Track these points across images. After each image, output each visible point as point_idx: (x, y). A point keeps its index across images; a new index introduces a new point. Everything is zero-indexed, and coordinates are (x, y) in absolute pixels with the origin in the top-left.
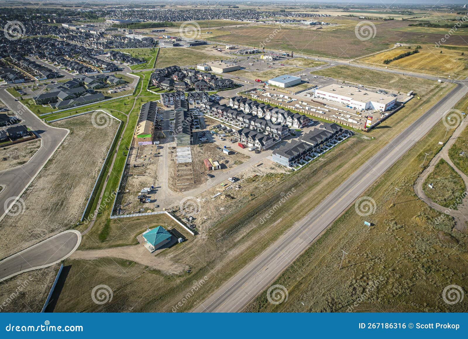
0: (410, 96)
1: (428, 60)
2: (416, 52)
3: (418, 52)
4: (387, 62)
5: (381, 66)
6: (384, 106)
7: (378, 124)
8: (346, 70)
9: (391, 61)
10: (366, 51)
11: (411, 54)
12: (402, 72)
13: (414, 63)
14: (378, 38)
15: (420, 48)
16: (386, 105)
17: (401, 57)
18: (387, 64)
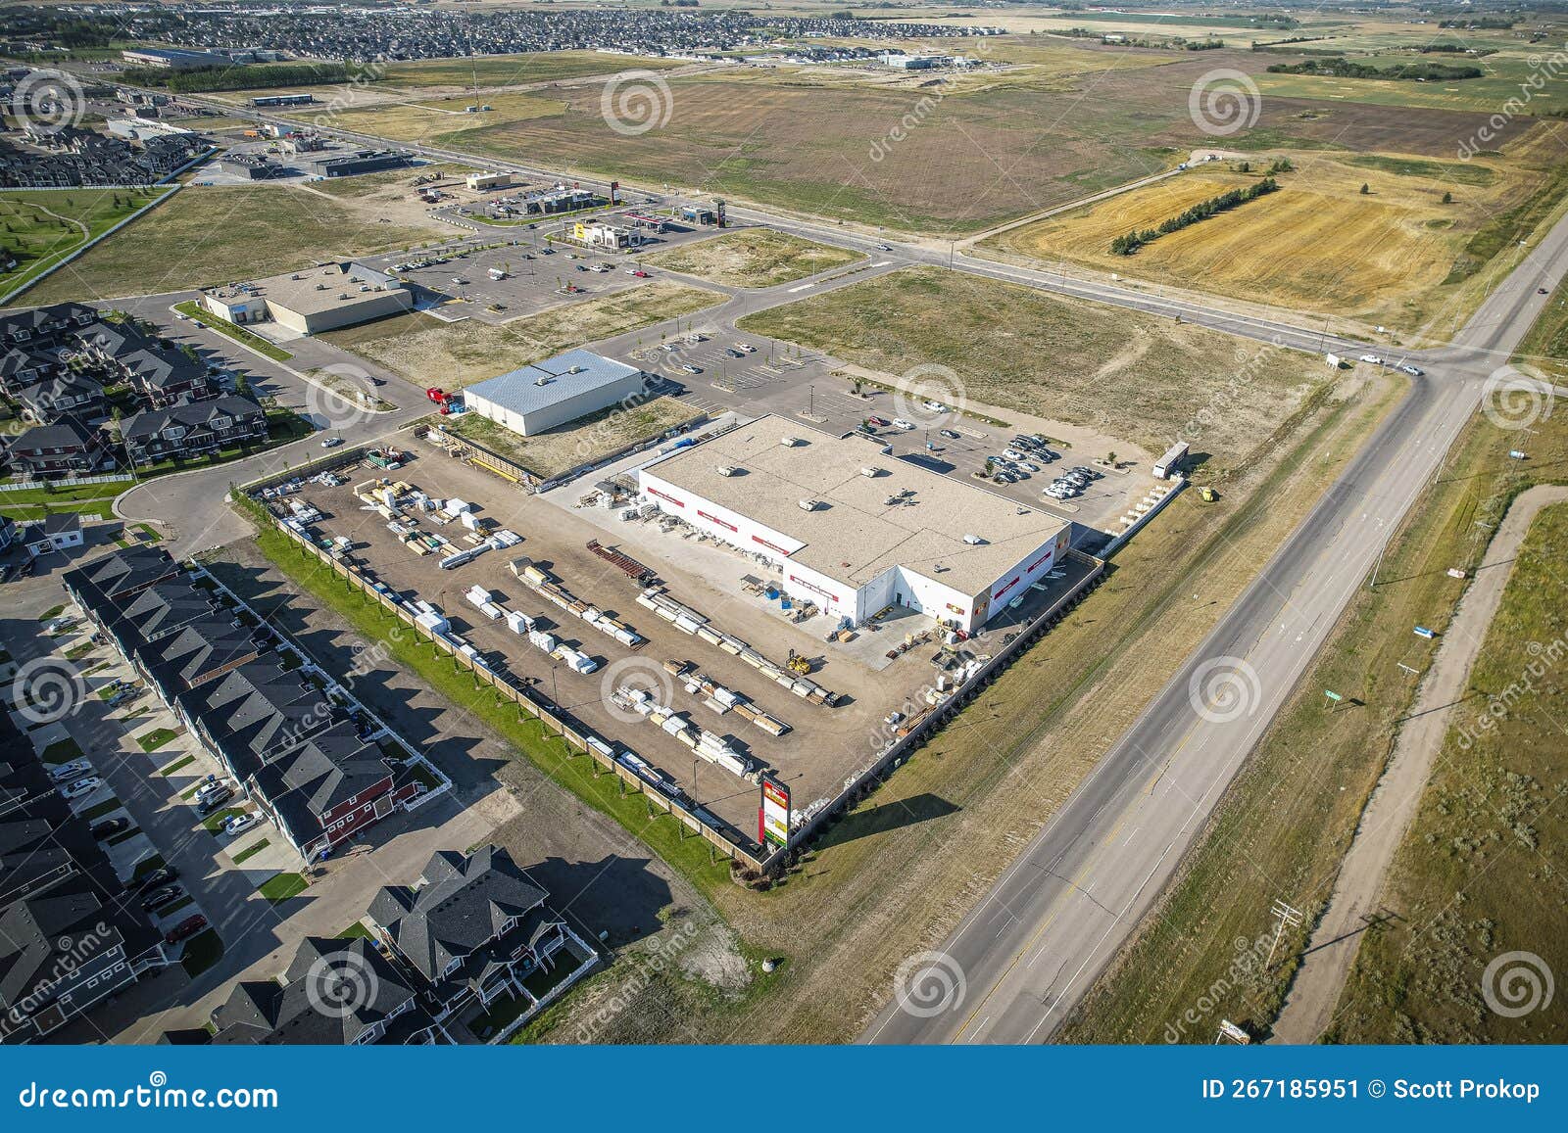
0: (1167, 476)
1: (1308, 230)
2: (1266, 189)
3: (1276, 189)
4: (1128, 246)
5: (1093, 267)
6: (967, 603)
7: (867, 787)
8: (923, 299)
9: (1150, 237)
10: (1066, 184)
11: (1245, 201)
12: (1177, 298)
13: (1244, 248)
14: (1142, 123)
15: (1285, 168)
16: (981, 601)
17: (1201, 214)
18: (1126, 253)
